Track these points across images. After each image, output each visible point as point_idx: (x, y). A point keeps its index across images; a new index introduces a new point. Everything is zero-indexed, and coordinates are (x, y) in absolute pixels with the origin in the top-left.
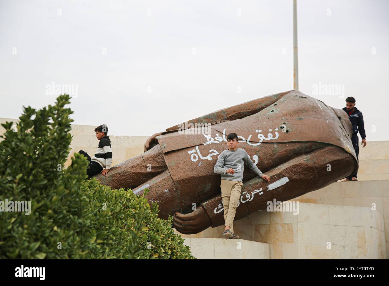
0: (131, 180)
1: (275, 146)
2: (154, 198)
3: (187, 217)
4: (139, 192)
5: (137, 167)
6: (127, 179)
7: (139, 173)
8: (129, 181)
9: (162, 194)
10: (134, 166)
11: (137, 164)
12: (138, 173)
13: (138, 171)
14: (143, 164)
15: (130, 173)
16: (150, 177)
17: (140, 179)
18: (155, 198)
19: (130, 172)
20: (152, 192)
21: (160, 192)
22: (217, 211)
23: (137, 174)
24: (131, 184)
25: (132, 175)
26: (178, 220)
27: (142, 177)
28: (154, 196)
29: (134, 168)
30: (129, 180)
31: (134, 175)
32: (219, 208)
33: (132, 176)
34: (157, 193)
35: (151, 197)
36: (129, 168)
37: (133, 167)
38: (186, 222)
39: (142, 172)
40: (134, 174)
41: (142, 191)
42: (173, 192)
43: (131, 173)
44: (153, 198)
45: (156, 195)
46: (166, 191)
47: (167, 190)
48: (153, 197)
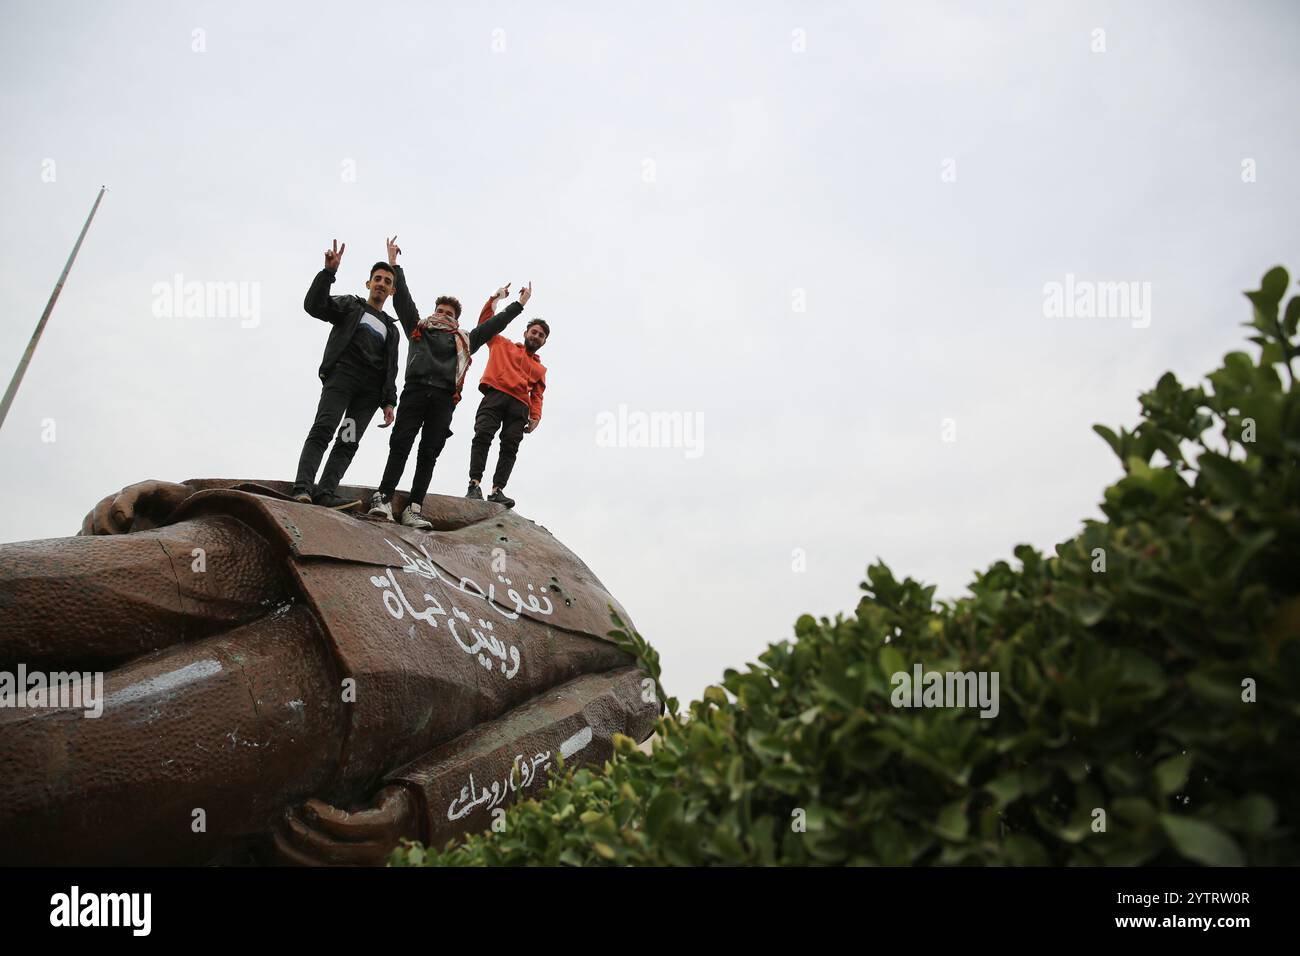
0: (100, 628)
1: (549, 633)
2: (244, 725)
3: (367, 825)
4: (181, 689)
5: (141, 577)
6: (85, 620)
7: (144, 604)
8: (92, 627)
9: (279, 716)
10: (125, 569)
11: (142, 569)
12: (141, 605)
13: (141, 596)
14: (164, 574)
15: (105, 593)
16: (182, 636)
17: (143, 632)
18: (248, 729)
19: (105, 588)
20: (237, 697)
21: (269, 704)
22: (456, 812)
23: (131, 605)
24: (91, 645)
25: (110, 606)
26: (314, 836)
27: (150, 627)
28: (244, 720)
29: (124, 577)
30: (93, 623)
31: (120, 606)
32: (461, 801)
33: (110, 611)
34: (256, 708)
35: (232, 720)
36: (104, 572)
37: (118, 572)
38: (351, 844)
39: (160, 604)
40: (121, 602)
41: (194, 684)
42: (320, 715)
43: (113, 596)
44: (238, 725)
45: (253, 715)
46: (293, 704)
47: (300, 702)
48: (239, 721)
